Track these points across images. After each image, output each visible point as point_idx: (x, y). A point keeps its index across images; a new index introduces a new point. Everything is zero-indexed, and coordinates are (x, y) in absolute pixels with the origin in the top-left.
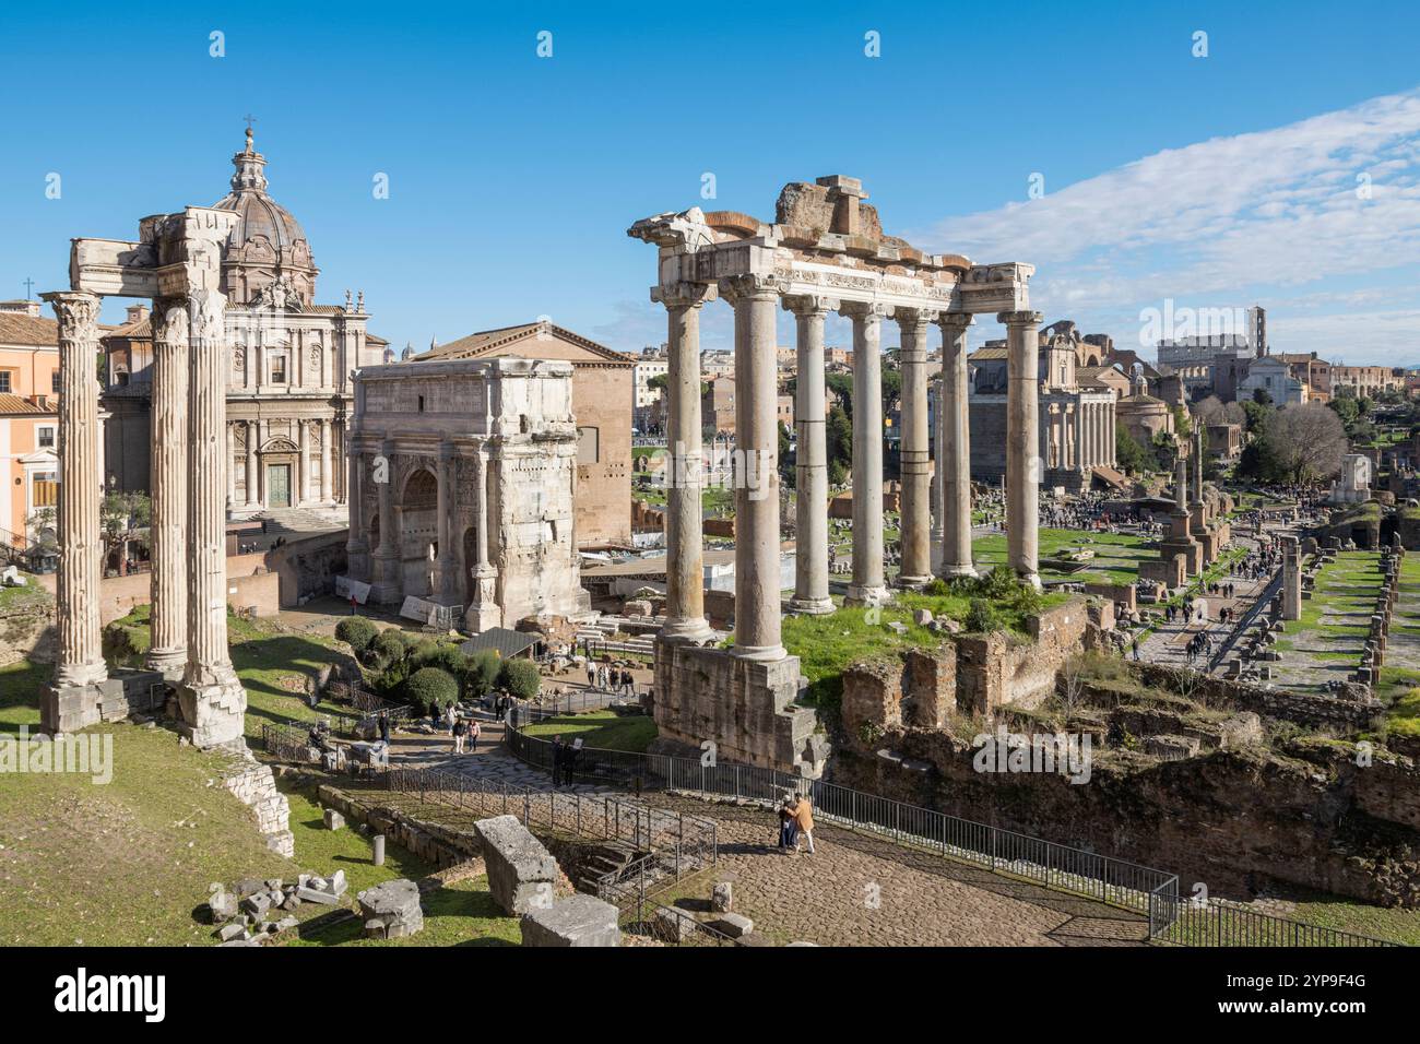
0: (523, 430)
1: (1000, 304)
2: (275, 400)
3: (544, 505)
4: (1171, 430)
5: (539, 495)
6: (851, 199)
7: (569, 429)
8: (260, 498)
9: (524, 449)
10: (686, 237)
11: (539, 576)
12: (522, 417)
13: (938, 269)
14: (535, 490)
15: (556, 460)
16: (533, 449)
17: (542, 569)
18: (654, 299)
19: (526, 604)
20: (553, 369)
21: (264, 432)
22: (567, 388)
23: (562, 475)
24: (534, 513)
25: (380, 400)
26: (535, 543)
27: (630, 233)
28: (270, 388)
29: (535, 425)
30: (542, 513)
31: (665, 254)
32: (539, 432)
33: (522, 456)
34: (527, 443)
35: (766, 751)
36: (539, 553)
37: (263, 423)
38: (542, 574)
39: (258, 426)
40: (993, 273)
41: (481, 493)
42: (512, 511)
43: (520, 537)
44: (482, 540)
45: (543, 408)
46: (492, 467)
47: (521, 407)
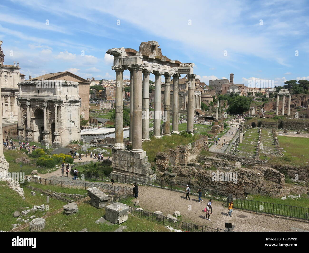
0: (67, 99)
3: (72, 117)
4: (213, 101)
5: (71, 115)
6: (156, 47)
7: (78, 99)
10: (121, 54)
11: (71, 135)
12: (66, 95)
15: (75, 106)
16: (70, 104)
17: (71, 133)
19: (68, 142)
20: (74, 84)
22: (77, 89)
23: (76, 110)
25: (26, 90)
26: (70, 127)
29: (69, 98)
30: (71, 119)
31: (115, 58)
32: (71, 100)
33: (66, 105)
34: (68, 102)
36: (70, 129)
38: (71, 134)
40: (186, 65)
41: (56, 114)
42: (64, 119)
43: (66, 125)
44: (56, 126)
45: (71, 94)
46: (59, 108)
47: (66, 93)
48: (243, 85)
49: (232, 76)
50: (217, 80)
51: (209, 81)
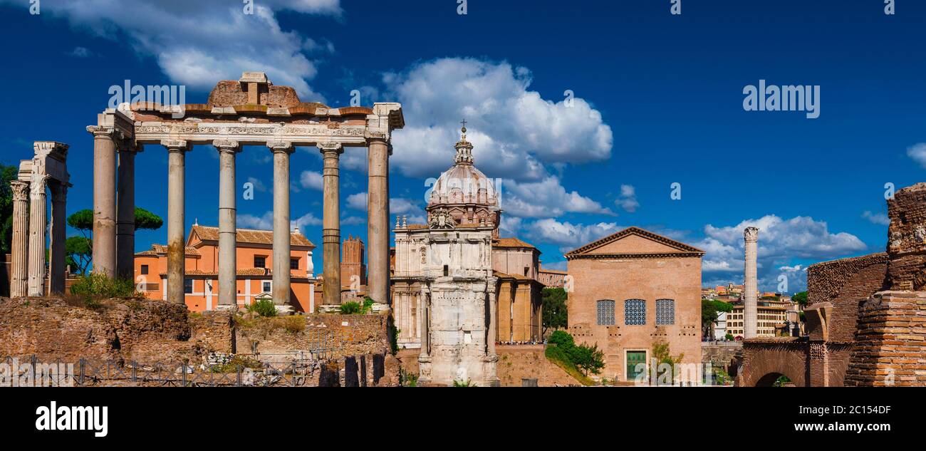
0: (446, 274)
3: (462, 320)
5: (458, 314)
9: (448, 286)
11: (458, 364)
12: (445, 266)
14: (455, 311)
15: (472, 294)
16: (454, 286)
17: (460, 361)
19: (448, 380)
20: (469, 238)
22: (478, 250)
23: (476, 303)
24: (455, 326)
26: (455, 343)
29: (454, 271)
30: (460, 326)
32: (458, 275)
33: (445, 290)
34: (449, 282)
36: (458, 349)
38: (460, 363)
42: (438, 322)
43: (445, 340)
45: (461, 262)
47: (446, 261)
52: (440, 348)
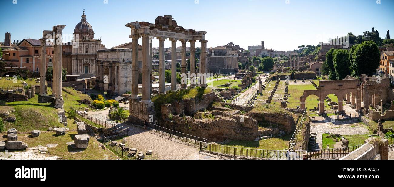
0: (123, 61)
1: (200, 38)
2: (86, 55)
6: (170, 19)
8: (83, 72)
9: (123, 65)
11: (126, 87)
12: (123, 59)
13: (189, 32)
14: (126, 72)
15: (129, 67)
18: (130, 38)
19: (124, 92)
20: (129, 50)
21: (84, 61)
22: (131, 54)
23: (130, 69)
24: (125, 76)
25: (101, 56)
26: (125, 81)
27: (126, 26)
28: (85, 53)
29: (126, 60)
30: (127, 76)
31: (132, 29)
32: (127, 62)
34: (124, 64)
35: (146, 118)
36: (126, 83)
37: (84, 59)
39: (83, 60)
40: (199, 33)
41: (116, 72)
42: (121, 75)
43: (122, 80)
44: (116, 80)
45: (127, 58)
46: (118, 68)
47: (123, 57)
48: (271, 49)
49: (263, 42)
50: (253, 46)
51: (248, 47)
52: (122, 83)
